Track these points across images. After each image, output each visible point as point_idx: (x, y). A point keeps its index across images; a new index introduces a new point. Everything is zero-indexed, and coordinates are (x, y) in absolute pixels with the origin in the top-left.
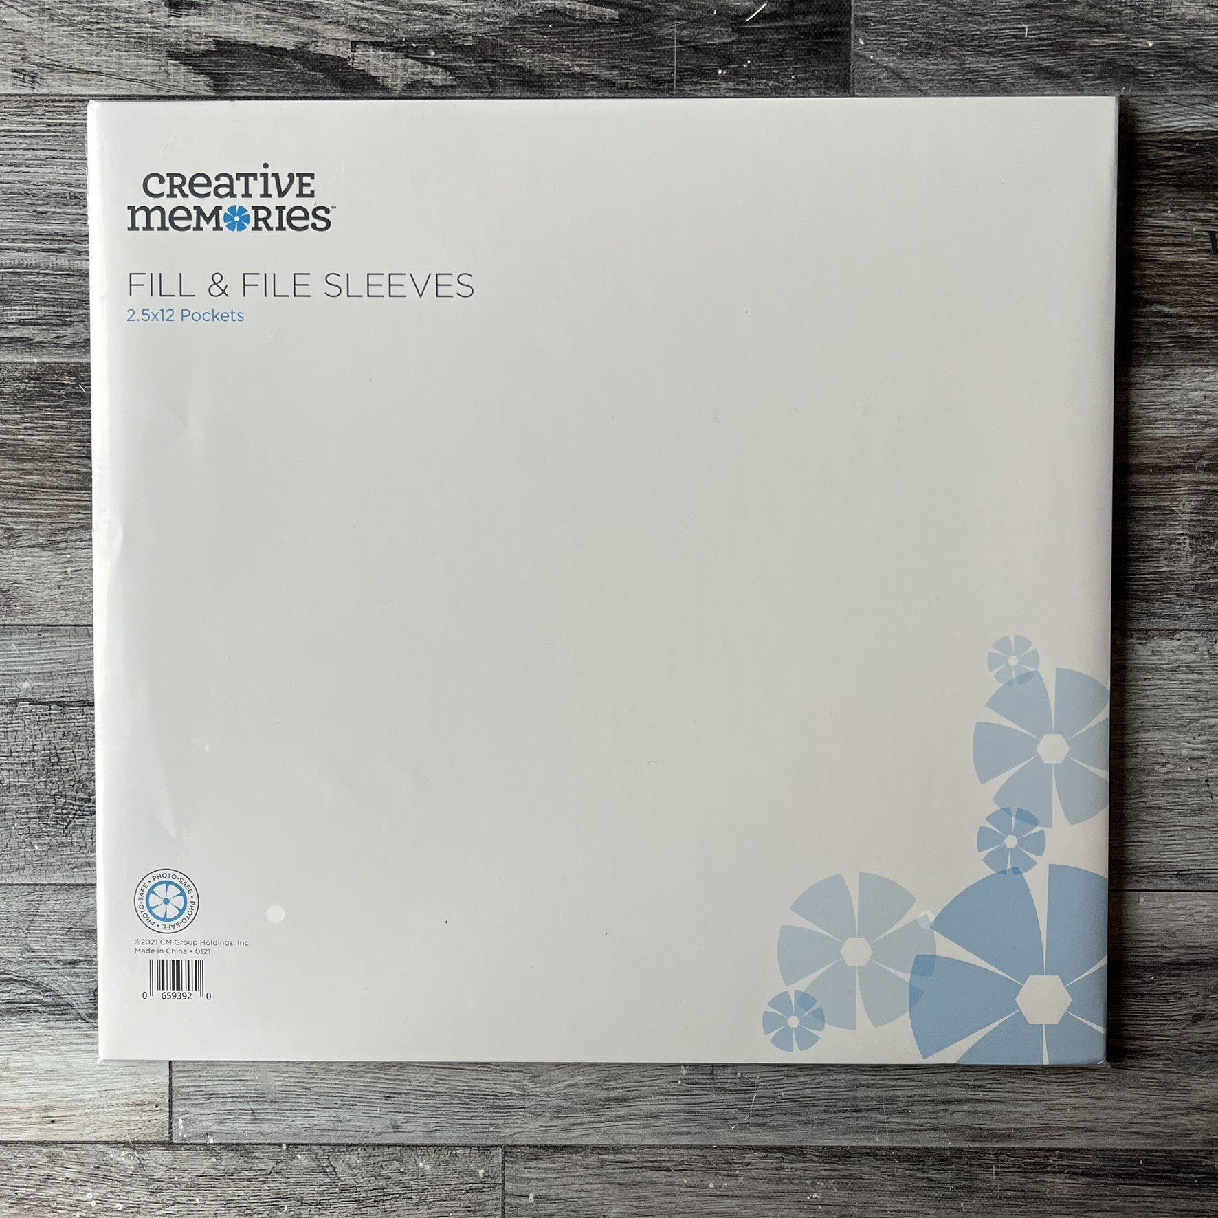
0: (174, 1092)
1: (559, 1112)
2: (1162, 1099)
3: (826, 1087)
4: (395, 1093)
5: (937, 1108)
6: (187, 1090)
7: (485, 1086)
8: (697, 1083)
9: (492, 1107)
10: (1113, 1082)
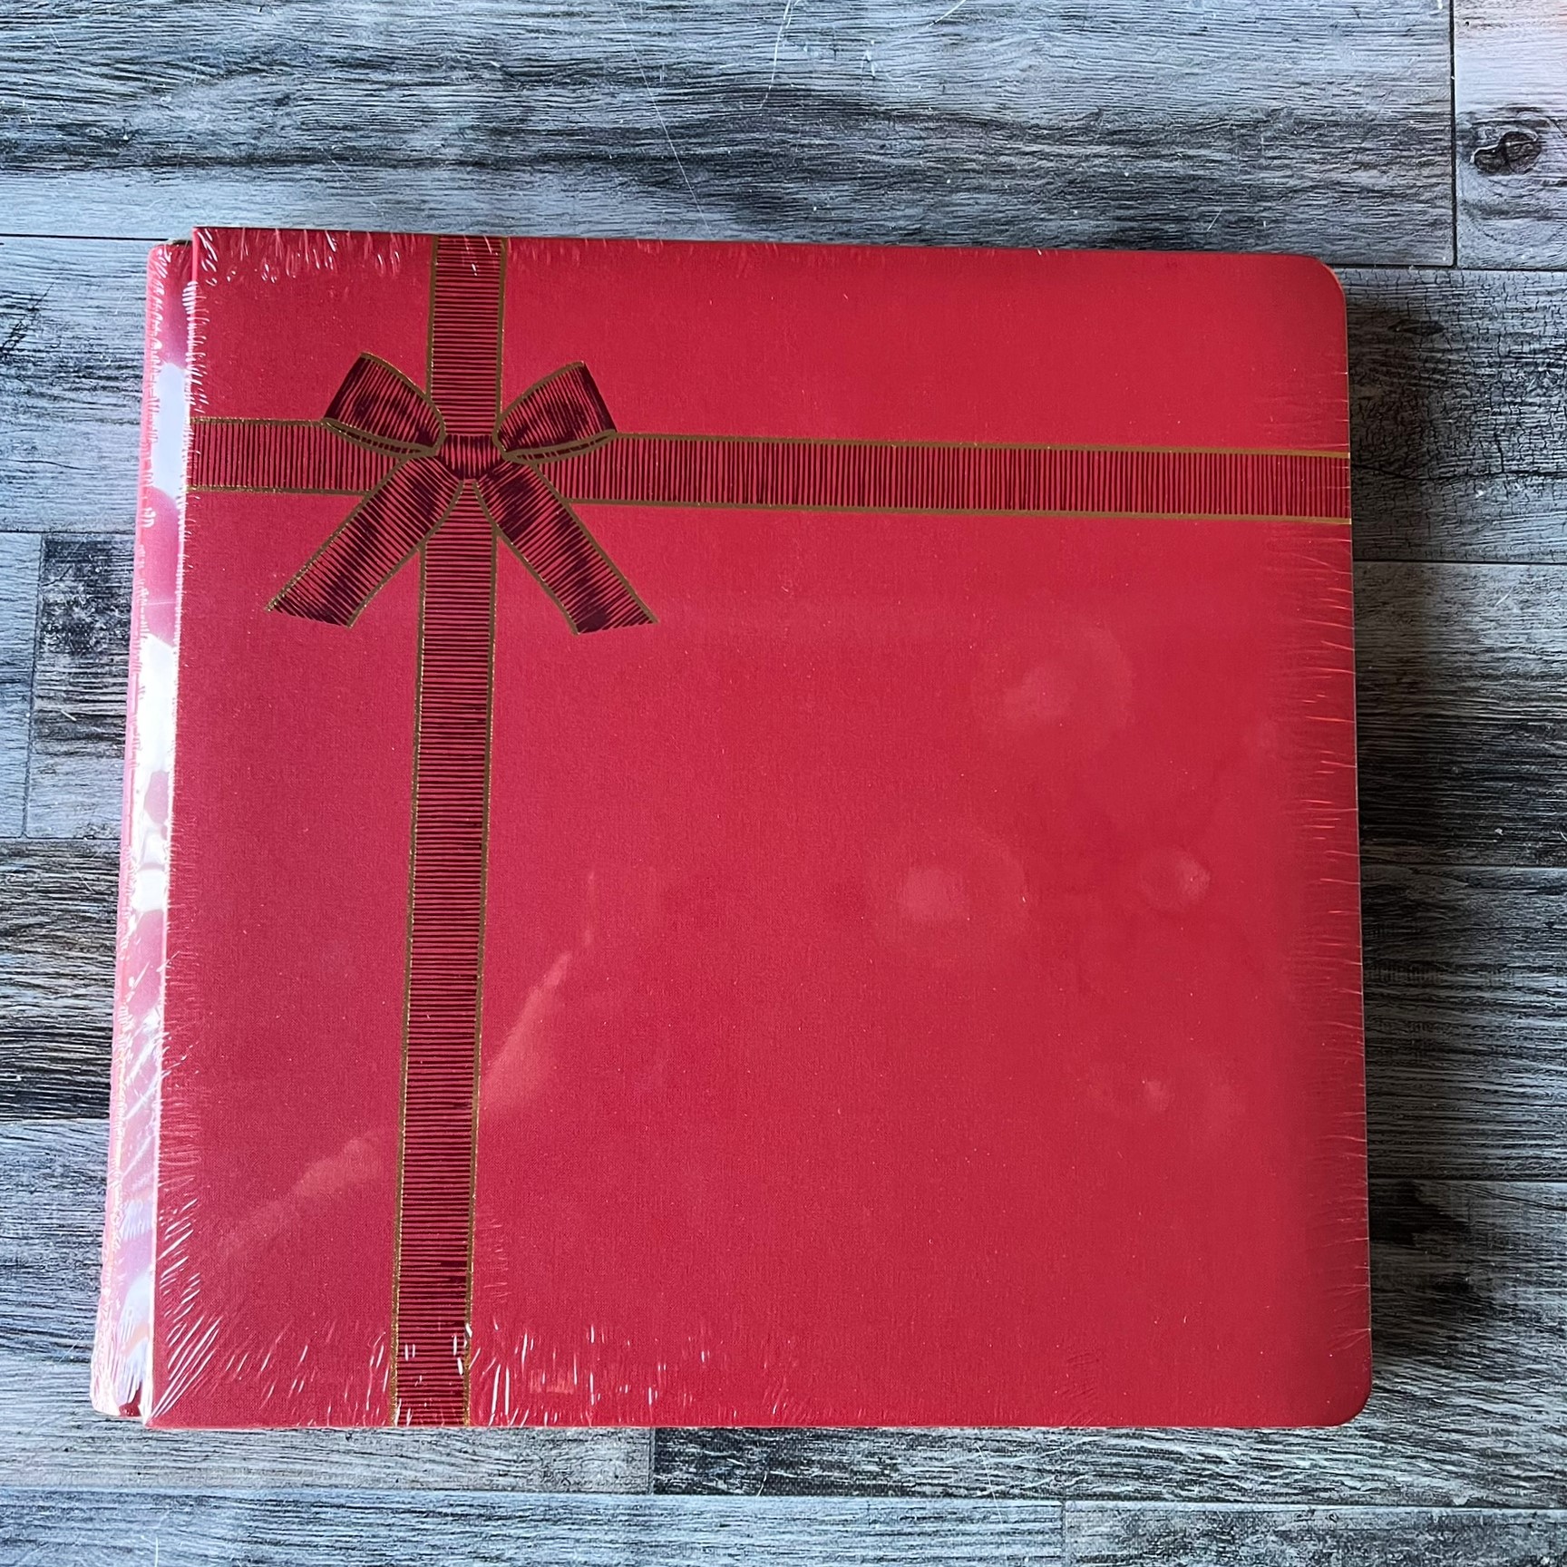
0: (1447, 39)
1: (1009, 12)
2: (326, 13)
3: (706, 34)
4: (1195, 35)
5: (582, 8)
6: (1432, 41)
7: (1093, 42)
8: (852, 40)
9: (1085, 18)
10: (381, 33)
